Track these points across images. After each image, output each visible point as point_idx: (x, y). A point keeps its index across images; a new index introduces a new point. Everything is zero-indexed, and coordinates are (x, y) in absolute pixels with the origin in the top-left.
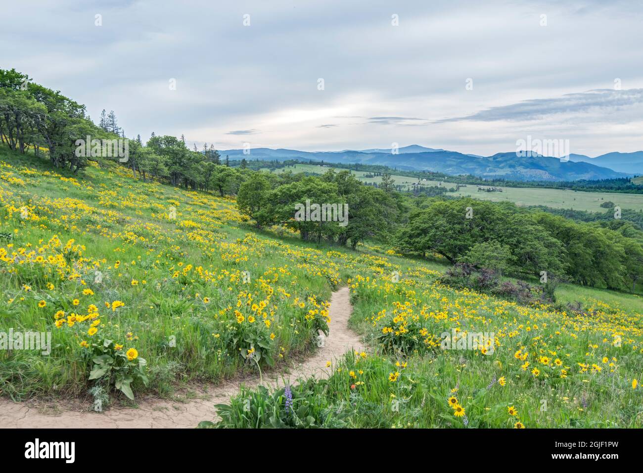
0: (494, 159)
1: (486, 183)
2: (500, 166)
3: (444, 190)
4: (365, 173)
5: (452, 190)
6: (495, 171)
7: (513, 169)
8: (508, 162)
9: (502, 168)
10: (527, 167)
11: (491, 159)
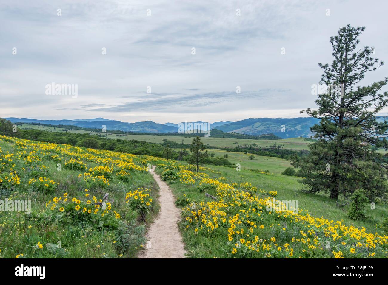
0: (135, 124)
1: (122, 133)
2: (138, 127)
3: (100, 136)
4: (63, 129)
5: (104, 136)
6: (135, 130)
7: (143, 129)
8: (141, 126)
9: (138, 128)
10: (149, 128)
11: (134, 124)
